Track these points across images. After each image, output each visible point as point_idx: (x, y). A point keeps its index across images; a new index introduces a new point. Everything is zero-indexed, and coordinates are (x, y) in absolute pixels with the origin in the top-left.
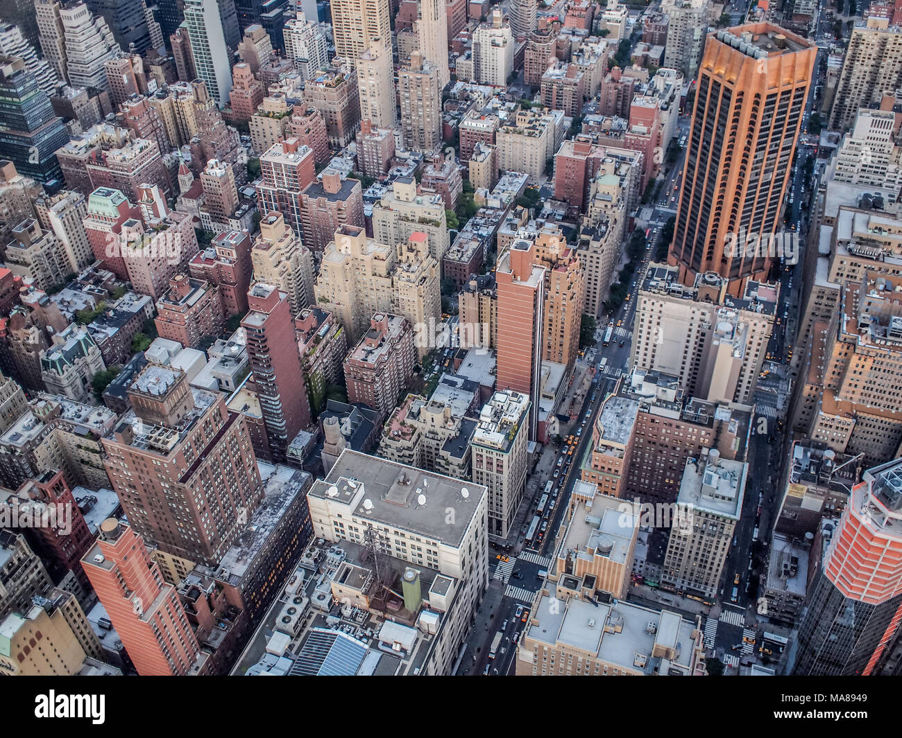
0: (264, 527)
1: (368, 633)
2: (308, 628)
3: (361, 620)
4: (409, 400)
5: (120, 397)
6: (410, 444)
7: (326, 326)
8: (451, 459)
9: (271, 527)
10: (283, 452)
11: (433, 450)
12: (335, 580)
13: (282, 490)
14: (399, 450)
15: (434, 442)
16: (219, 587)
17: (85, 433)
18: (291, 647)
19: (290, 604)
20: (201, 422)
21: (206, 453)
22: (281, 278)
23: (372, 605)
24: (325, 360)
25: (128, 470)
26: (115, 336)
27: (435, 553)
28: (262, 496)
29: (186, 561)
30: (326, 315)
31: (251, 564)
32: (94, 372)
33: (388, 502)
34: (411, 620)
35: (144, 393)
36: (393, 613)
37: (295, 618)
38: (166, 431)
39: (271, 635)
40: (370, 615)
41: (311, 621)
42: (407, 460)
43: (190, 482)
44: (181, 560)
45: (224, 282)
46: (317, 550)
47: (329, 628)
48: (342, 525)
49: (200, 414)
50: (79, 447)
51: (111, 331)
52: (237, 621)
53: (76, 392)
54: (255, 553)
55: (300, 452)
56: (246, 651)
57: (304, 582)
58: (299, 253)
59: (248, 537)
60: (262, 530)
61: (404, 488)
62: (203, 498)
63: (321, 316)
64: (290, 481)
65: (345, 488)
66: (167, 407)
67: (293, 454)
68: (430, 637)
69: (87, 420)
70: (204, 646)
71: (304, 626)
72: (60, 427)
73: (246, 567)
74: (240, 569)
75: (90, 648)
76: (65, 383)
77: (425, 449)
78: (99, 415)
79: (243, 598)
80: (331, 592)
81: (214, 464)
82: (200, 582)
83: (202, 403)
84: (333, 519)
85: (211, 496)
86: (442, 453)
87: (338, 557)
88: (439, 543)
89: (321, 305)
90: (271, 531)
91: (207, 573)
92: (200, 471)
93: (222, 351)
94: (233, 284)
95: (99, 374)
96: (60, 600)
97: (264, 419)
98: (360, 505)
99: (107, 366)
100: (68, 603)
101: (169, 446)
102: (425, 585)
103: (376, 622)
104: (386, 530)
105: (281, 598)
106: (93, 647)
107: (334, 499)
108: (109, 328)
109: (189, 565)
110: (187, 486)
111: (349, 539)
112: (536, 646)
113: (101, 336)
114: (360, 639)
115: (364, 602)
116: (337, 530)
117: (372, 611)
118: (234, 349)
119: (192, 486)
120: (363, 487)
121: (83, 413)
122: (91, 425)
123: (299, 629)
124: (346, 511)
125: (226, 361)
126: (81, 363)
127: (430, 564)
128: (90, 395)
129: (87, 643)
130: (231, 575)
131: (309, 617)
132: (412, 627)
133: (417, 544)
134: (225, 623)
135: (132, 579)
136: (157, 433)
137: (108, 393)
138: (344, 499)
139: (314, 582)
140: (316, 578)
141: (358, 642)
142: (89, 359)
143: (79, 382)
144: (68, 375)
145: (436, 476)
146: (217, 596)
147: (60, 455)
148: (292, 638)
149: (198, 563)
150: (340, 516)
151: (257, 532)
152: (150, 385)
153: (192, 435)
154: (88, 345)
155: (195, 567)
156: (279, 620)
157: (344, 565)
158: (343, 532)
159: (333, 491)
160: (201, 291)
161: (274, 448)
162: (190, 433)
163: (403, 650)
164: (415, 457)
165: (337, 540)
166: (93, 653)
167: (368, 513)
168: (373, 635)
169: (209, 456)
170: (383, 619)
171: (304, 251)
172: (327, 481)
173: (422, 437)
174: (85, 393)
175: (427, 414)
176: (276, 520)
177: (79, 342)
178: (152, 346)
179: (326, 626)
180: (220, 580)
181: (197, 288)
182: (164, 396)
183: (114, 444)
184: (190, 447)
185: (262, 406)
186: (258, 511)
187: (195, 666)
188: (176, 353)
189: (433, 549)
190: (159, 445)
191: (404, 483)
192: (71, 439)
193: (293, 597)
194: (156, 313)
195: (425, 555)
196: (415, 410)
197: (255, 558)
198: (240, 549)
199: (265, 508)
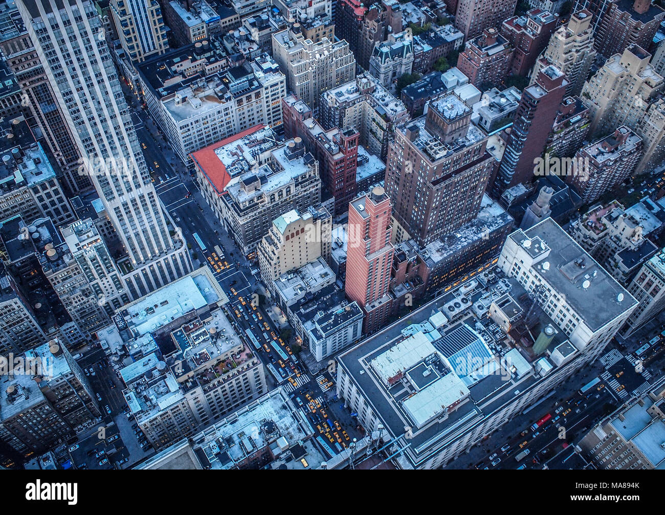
0: (465, 238)
1: (499, 348)
2: (462, 321)
3: (498, 337)
4: (613, 206)
5: (412, 98)
6: (596, 237)
7: (579, 117)
8: (621, 264)
9: (470, 241)
10: (501, 192)
11: (609, 250)
12: (496, 302)
13: (490, 220)
14: (585, 237)
15: (614, 245)
16: (418, 260)
17: (382, 113)
18: (445, 326)
19: (458, 300)
20: (465, 150)
21: (457, 172)
22: (564, 64)
23: (511, 332)
24: (564, 142)
25: (402, 157)
26: (427, 52)
27: (574, 325)
28: (475, 217)
29: (406, 232)
30: (584, 109)
31: (445, 258)
32: (403, 71)
33: (560, 271)
34: (532, 359)
35: (439, 112)
36: (522, 346)
37: (457, 311)
38: (440, 145)
39: (437, 312)
40: (506, 338)
41: (465, 318)
42: (586, 246)
43: (438, 186)
44: (403, 229)
45: (520, 47)
46: (494, 274)
47: (475, 330)
48: (519, 268)
49: (467, 144)
50: (374, 120)
51: (427, 48)
52: (418, 287)
53: (385, 80)
54: (452, 252)
55: (512, 198)
56: (416, 312)
57: (474, 290)
58: (587, 50)
59: (452, 239)
60: (463, 240)
61: (577, 268)
62: (440, 201)
63: (579, 107)
64: (498, 217)
65: (537, 246)
66: (449, 129)
67: (507, 197)
68: (538, 376)
69: (387, 105)
70: (391, 291)
71: (460, 318)
72: (369, 101)
73: (441, 258)
74: (437, 258)
75: (325, 252)
76: (382, 70)
77: (604, 246)
78: (396, 105)
79: (429, 276)
80: (489, 308)
81: (458, 182)
82: (408, 251)
83: (472, 137)
84: (515, 261)
85: (445, 202)
86: (616, 256)
87: (506, 288)
88: (581, 321)
89: (583, 98)
90: (469, 243)
91: (415, 247)
92: (447, 182)
93: (494, 98)
94: (526, 52)
95: (406, 75)
96: (323, 216)
97: (501, 163)
98: (540, 263)
99: (412, 71)
100: (326, 220)
101: (438, 156)
102: (555, 341)
103: (508, 345)
104: (549, 290)
105: (454, 292)
106: (327, 252)
107: (525, 249)
108: (426, 45)
109: (406, 235)
110: (435, 188)
111: (518, 279)
112: (613, 433)
113: (419, 48)
114: (492, 349)
115: (507, 328)
116: (514, 269)
117: (509, 336)
118: (503, 100)
119: (437, 190)
120: (549, 252)
121: (387, 99)
122: (388, 110)
123: (455, 318)
124: (529, 261)
125: (493, 106)
126: (398, 61)
127: (565, 330)
128: (393, 86)
129: (325, 248)
130: (429, 258)
131: (466, 315)
132: (530, 362)
133: (565, 311)
134: (409, 284)
135: (374, 231)
136: (434, 143)
137: (405, 91)
138: (531, 252)
139: (480, 295)
140: (483, 292)
141: (489, 351)
142: (404, 61)
143: (390, 74)
144: (386, 66)
145: (605, 273)
146: (414, 266)
147: (360, 119)
148: (448, 321)
149: (413, 238)
150: (522, 262)
151: (459, 239)
152: (446, 108)
153: (455, 156)
154: (408, 51)
155: (409, 240)
156: (446, 306)
157: (507, 296)
158: (517, 273)
159: (527, 243)
160: (501, 48)
161: (497, 186)
162: (455, 154)
163: (516, 374)
164: (593, 248)
165: (510, 275)
166: (325, 255)
167: (543, 271)
168: (501, 351)
169: (458, 176)
170: (513, 346)
171: (592, 50)
172: (526, 233)
173: (608, 237)
174: (391, 83)
175: (621, 223)
176: (476, 238)
177: (403, 47)
178: (449, 71)
179: (474, 327)
180: (420, 256)
181: (500, 43)
182: (452, 121)
183: (402, 136)
184: (450, 164)
185: (504, 154)
186: (466, 225)
187: (380, 300)
188: (463, 84)
189: (574, 321)
190: (432, 152)
191: (580, 265)
192: (371, 113)
193: (463, 296)
194: (462, 48)
195: (566, 321)
196: (614, 215)
197: (450, 255)
198: (442, 244)
199: (472, 226)
